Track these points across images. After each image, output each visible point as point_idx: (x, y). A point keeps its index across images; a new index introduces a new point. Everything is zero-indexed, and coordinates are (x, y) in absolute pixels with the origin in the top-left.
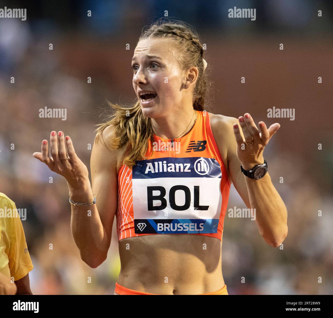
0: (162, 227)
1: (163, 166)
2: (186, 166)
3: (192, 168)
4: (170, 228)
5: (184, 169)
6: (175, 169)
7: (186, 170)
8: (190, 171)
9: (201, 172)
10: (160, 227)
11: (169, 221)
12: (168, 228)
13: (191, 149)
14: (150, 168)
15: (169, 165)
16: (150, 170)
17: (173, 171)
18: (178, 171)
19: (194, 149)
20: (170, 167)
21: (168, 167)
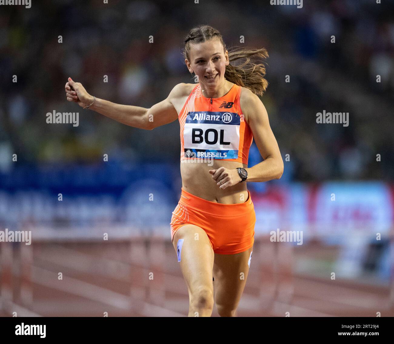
0: (200, 154)
1: (204, 116)
2: (217, 117)
3: (220, 119)
4: (204, 155)
5: (216, 119)
6: (210, 119)
7: (217, 120)
8: (219, 120)
9: (226, 121)
10: (199, 154)
11: (204, 151)
12: (203, 155)
13: (223, 106)
14: (196, 117)
15: (207, 116)
16: (196, 118)
17: (209, 119)
18: (212, 120)
19: (224, 106)
20: (208, 117)
21: (206, 117)
